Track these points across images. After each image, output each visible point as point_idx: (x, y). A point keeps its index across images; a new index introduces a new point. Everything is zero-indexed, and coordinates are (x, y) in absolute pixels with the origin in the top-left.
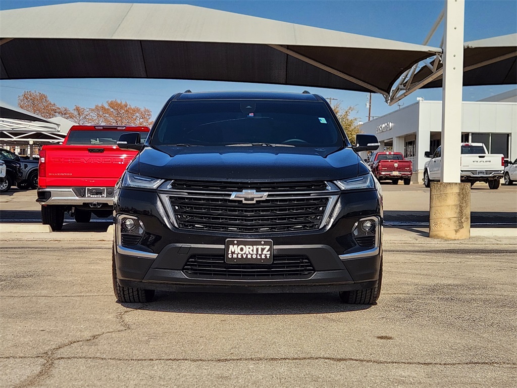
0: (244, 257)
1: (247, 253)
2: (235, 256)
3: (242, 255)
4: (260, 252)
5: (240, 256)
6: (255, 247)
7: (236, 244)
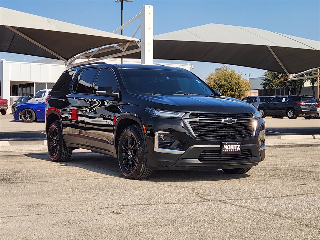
0: (230, 151)
1: (231, 149)
2: (226, 151)
3: (229, 150)
4: (236, 149)
5: (228, 151)
6: (234, 146)
7: (226, 145)
